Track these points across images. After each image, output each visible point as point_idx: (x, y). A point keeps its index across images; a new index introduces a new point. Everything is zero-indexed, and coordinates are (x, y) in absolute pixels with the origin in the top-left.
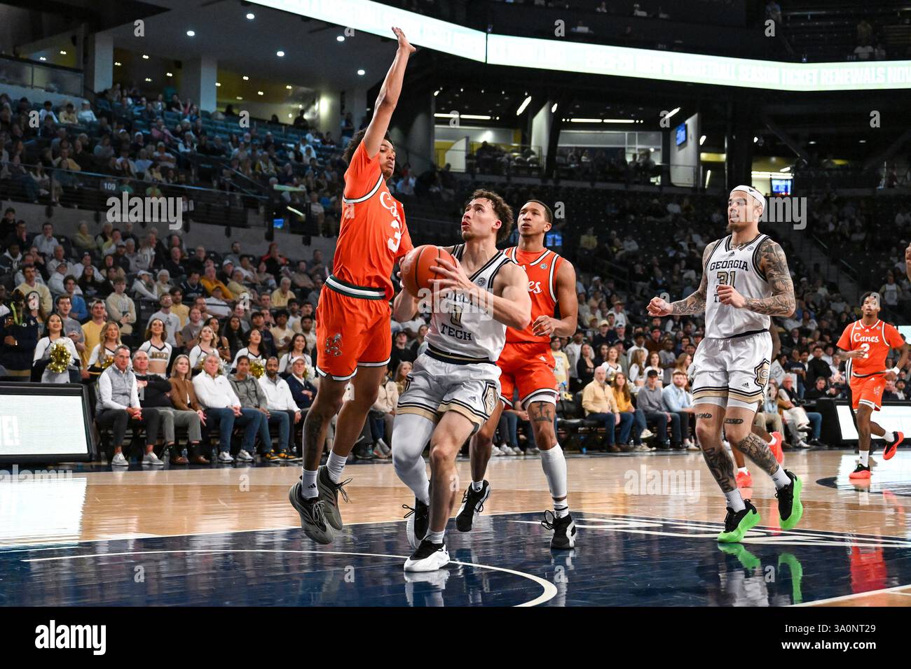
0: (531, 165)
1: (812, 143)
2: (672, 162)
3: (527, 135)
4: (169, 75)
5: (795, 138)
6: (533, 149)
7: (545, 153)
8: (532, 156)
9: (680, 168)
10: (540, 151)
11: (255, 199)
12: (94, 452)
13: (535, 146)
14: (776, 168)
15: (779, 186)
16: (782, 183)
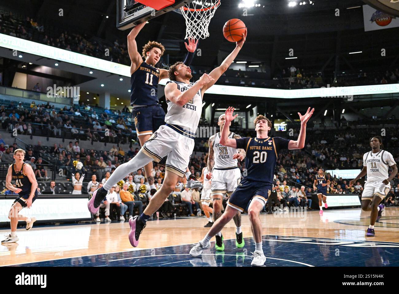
0: (205, 123)
1: (291, 114)
2: (248, 121)
3: (204, 114)
4: (95, 98)
5: (286, 113)
6: (206, 118)
7: (210, 119)
8: (206, 120)
9: (251, 123)
10: (209, 119)
11: (125, 135)
12: (93, 217)
13: (207, 117)
14: (280, 122)
15: (280, 128)
16: (281, 127)
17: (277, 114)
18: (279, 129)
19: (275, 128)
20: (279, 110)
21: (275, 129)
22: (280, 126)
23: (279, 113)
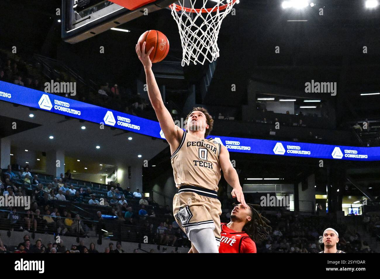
1: (370, 188)
2: (300, 199)
5: (362, 185)
14: (351, 201)
15: (352, 211)
16: (354, 209)
17: (347, 188)
18: (350, 213)
19: (343, 210)
20: (349, 181)
21: (344, 212)
22: (352, 208)
23: (351, 187)
